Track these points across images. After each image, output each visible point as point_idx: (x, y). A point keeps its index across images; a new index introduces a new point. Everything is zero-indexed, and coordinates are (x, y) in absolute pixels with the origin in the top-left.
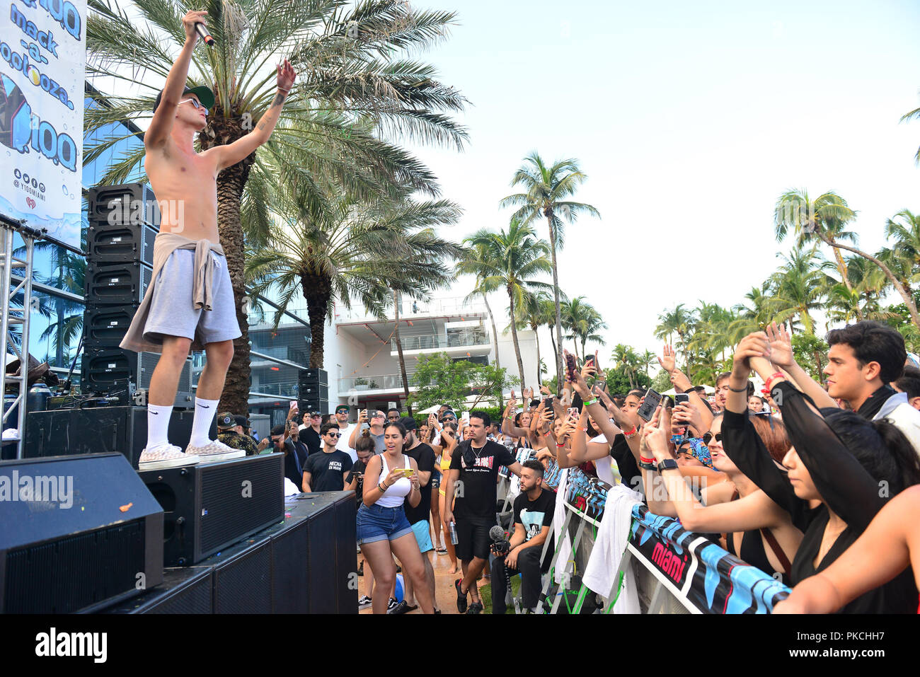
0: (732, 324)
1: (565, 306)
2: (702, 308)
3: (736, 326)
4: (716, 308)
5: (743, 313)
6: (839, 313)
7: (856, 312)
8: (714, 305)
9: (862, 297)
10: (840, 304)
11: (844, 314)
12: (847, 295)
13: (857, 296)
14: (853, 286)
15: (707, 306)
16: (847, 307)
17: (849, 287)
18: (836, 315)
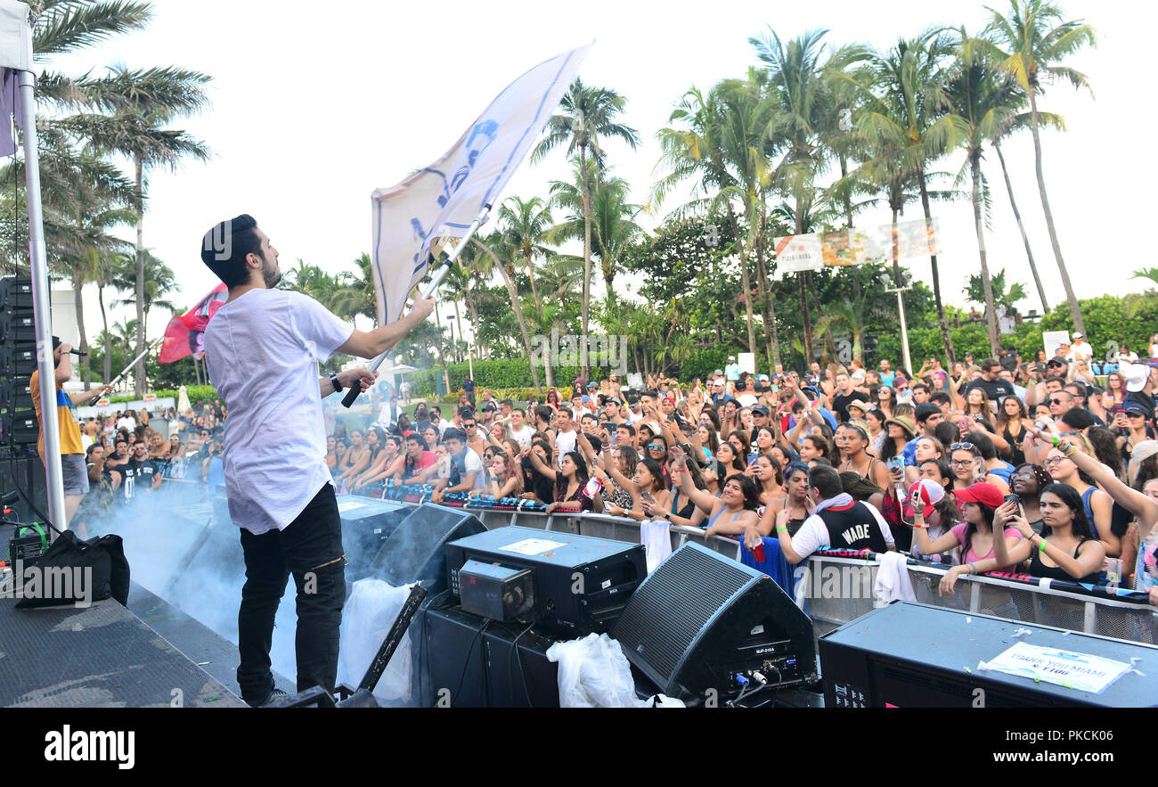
0: (336, 295)
1: (126, 259)
2: (299, 269)
3: (341, 297)
4: (317, 271)
5: (350, 282)
6: (450, 293)
7: (465, 293)
8: (314, 266)
9: (472, 276)
10: (451, 283)
11: (454, 294)
12: (458, 274)
13: (468, 275)
14: (464, 265)
15: (304, 266)
16: (458, 287)
17: (461, 265)
18: (447, 295)
